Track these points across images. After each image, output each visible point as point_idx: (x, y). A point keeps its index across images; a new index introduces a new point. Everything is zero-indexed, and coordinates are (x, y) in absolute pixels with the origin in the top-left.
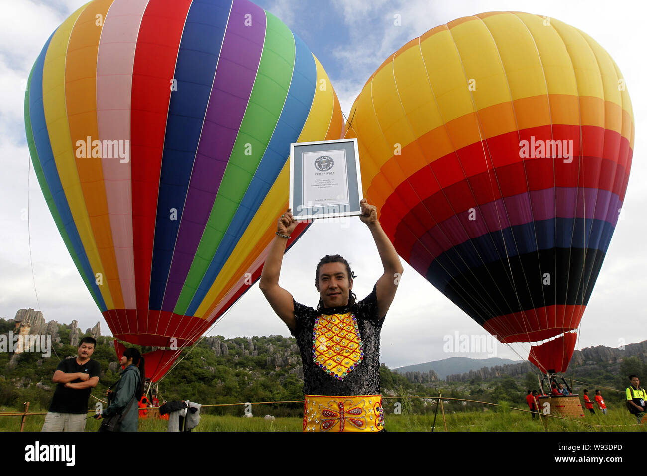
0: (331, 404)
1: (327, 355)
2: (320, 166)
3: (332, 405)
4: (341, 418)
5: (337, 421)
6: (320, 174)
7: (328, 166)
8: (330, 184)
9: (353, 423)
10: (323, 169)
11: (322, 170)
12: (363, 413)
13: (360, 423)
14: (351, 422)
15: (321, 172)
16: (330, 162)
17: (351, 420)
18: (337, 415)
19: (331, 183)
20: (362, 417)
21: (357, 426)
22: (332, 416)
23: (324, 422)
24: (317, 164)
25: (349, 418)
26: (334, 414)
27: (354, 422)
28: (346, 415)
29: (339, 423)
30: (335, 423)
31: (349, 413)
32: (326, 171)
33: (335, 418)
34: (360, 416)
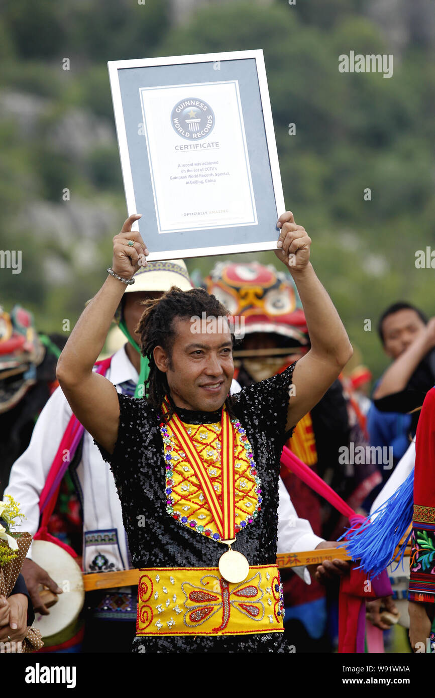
0: (205, 582)
1: (196, 500)
2: (185, 126)
3: (208, 583)
4: (224, 604)
5: (216, 608)
6: (186, 147)
7: (202, 125)
8: (212, 175)
9: (244, 611)
10: (191, 133)
11: (191, 138)
12: (260, 594)
13: (255, 612)
14: (241, 609)
15: (188, 142)
16: (205, 115)
17: (241, 605)
18: (217, 599)
19: (214, 172)
20: (258, 602)
21: (250, 616)
22: (209, 600)
23: (193, 611)
24: (176, 120)
25: (238, 603)
26: (213, 596)
27: (246, 609)
28: (233, 598)
29: (221, 610)
30: (212, 612)
31: (238, 595)
32: (198, 138)
33: (213, 603)
34: (254, 599)
